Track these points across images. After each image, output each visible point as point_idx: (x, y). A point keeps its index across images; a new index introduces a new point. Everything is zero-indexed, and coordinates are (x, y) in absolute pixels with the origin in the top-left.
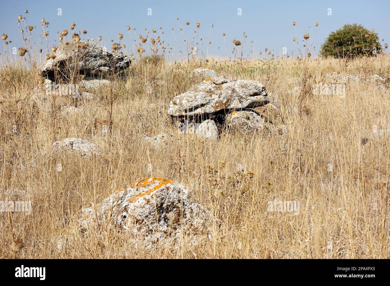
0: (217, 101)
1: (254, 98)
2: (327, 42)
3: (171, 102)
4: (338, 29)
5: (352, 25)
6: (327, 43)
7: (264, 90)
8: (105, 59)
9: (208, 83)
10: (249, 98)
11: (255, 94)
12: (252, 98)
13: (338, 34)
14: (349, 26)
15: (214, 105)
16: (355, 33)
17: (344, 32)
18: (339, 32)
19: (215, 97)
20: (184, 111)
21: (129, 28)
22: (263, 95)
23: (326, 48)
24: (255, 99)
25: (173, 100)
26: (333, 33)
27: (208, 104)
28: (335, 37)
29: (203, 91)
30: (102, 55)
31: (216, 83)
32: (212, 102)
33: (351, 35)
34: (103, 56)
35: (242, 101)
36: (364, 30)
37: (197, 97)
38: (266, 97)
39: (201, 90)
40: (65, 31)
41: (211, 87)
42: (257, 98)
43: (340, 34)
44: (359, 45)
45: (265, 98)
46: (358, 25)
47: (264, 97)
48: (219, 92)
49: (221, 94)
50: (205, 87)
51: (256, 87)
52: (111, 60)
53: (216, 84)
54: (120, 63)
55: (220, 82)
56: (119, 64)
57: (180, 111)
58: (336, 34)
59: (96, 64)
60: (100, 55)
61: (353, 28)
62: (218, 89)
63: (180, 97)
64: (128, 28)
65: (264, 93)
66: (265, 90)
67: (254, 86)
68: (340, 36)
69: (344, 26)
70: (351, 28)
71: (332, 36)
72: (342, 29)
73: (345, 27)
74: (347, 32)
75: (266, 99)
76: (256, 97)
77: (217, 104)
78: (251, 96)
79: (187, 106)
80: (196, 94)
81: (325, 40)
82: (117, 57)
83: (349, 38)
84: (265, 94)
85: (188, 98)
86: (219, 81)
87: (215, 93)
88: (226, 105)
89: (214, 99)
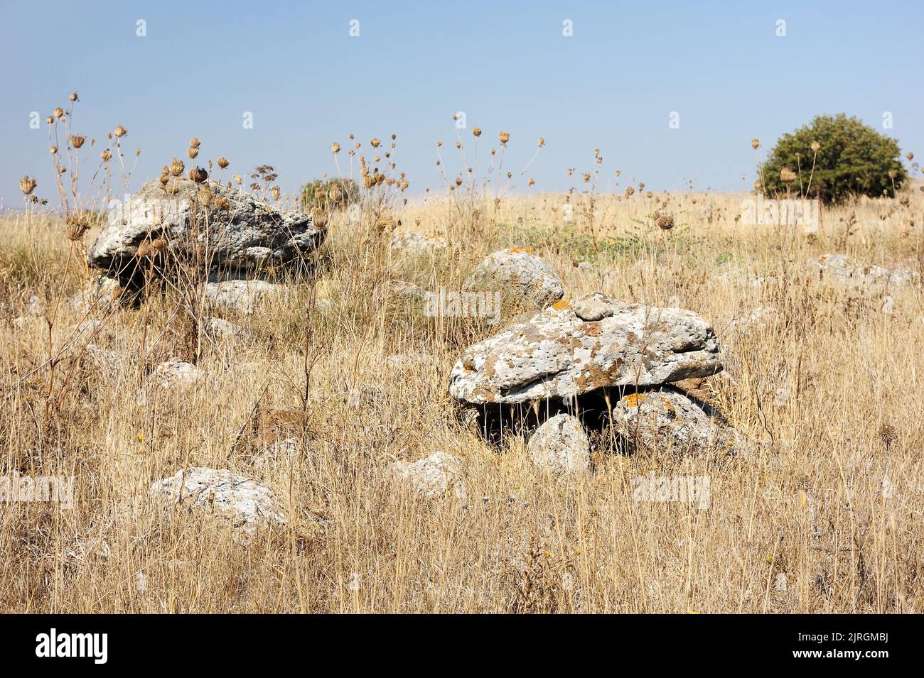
0: (587, 366)
1: (686, 359)
2: (774, 157)
3: (459, 363)
4: (800, 127)
5: (835, 118)
6: (772, 160)
7: (710, 335)
8: (261, 228)
9: (560, 314)
10: (671, 357)
11: (689, 348)
12: (680, 357)
13: (800, 139)
14: (827, 120)
15: (578, 376)
16: (843, 137)
17: (815, 136)
18: (803, 134)
19: (583, 355)
20: (500, 391)
21: (336, 148)
22: (709, 349)
23: (771, 173)
24: (687, 361)
25: (465, 359)
26: (787, 135)
27: (564, 372)
28: (794, 146)
29: (551, 339)
30: (254, 217)
31: (584, 316)
32: (574, 367)
33: (833, 141)
34: (257, 218)
35: (654, 367)
36: (865, 130)
37: (535, 354)
38: (716, 355)
39: (545, 334)
40: (176, 164)
41: (572, 326)
42: (692, 357)
43: (805, 140)
44: (852, 167)
45: (714, 358)
46: (848, 117)
47: (712, 355)
48: (592, 340)
49: (599, 346)
50: (556, 326)
51: (690, 328)
52: (277, 228)
53: (585, 320)
54: (297, 236)
55: (594, 314)
56: (296, 239)
57: (489, 390)
58: (795, 139)
59: (238, 240)
60: (249, 217)
61: (838, 125)
62: (590, 333)
63: (483, 350)
64: (334, 149)
65: (711, 345)
66: (712, 335)
67: (685, 325)
68: (806, 144)
69: (815, 119)
70: (833, 124)
71: (787, 143)
72: (811, 128)
73: (817, 123)
74: (822, 133)
75: (715, 360)
76: (689, 354)
77: (587, 375)
78: (677, 351)
79: (508, 378)
80: (531, 346)
81: (767, 153)
82: (291, 220)
83: (827, 151)
84: (713, 346)
85: (510, 357)
86: (591, 312)
87: (584, 343)
88: (611, 375)
89: (578, 361)
